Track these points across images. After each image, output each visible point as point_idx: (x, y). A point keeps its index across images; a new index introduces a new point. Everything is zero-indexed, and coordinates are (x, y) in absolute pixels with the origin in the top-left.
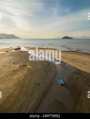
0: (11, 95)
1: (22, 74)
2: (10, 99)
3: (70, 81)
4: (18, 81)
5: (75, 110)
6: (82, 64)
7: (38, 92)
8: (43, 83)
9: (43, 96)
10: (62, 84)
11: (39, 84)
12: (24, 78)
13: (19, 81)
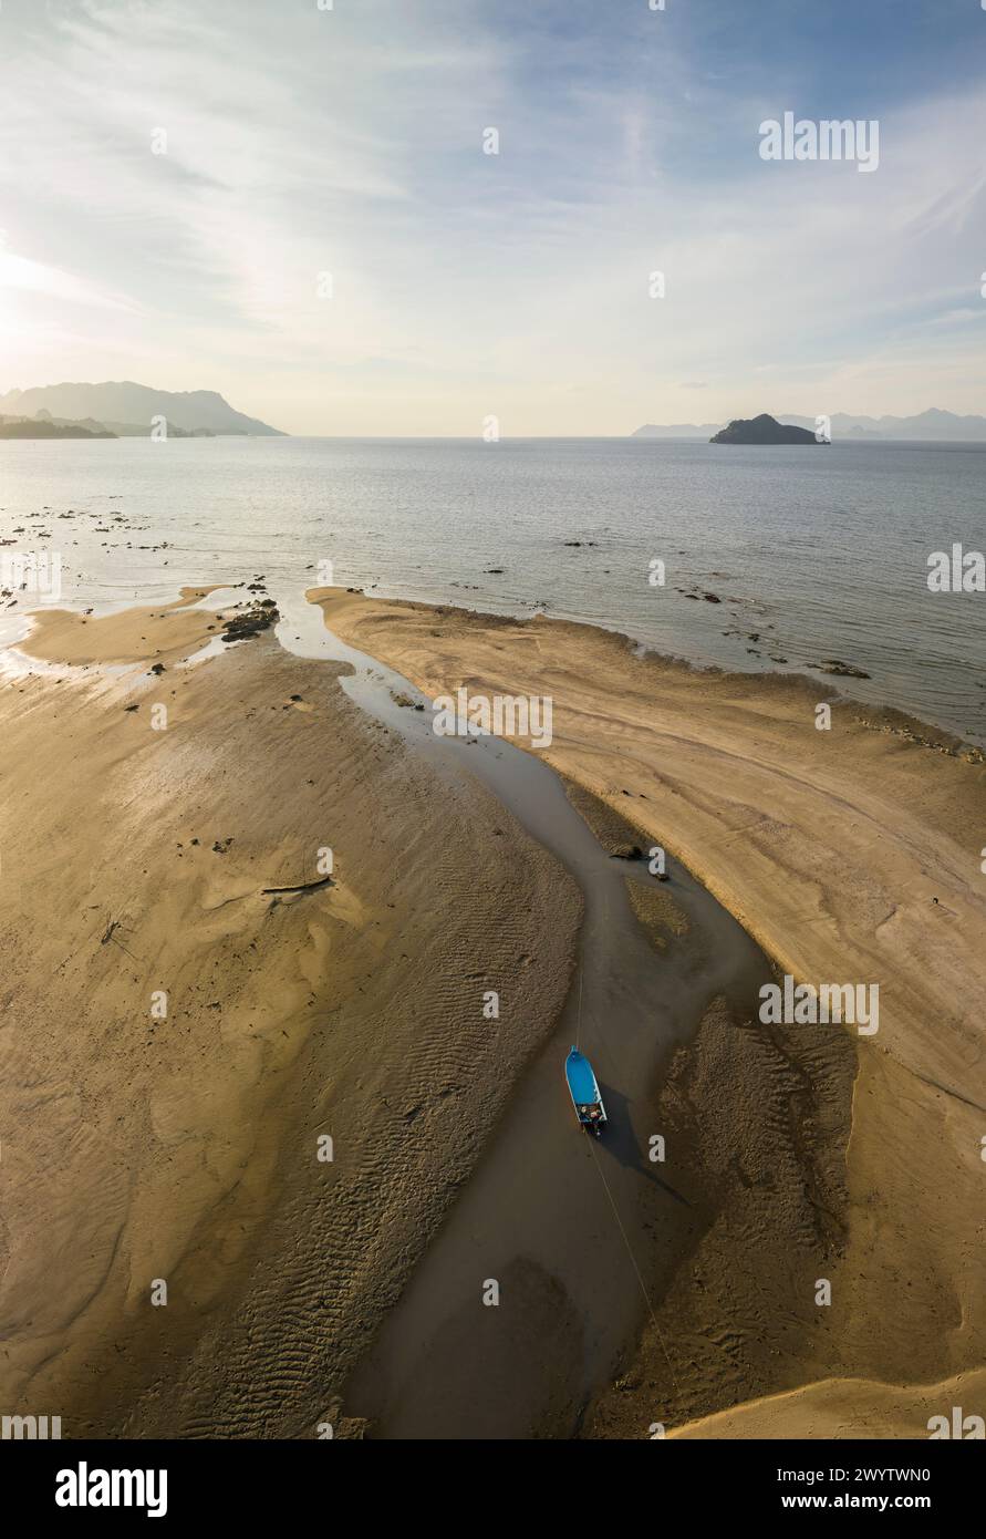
0: (225, 1196)
1: (288, 998)
2: (219, 1234)
3: (665, 1097)
4: (262, 1070)
5: (638, 1346)
6: (815, 901)
7: (402, 1184)
8: (452, 1099)
9: (440, 1218)
10: (591, 1126)
11: (418, 1109)
12: (307, 1041)
13: (271, 1066)
